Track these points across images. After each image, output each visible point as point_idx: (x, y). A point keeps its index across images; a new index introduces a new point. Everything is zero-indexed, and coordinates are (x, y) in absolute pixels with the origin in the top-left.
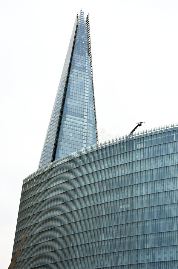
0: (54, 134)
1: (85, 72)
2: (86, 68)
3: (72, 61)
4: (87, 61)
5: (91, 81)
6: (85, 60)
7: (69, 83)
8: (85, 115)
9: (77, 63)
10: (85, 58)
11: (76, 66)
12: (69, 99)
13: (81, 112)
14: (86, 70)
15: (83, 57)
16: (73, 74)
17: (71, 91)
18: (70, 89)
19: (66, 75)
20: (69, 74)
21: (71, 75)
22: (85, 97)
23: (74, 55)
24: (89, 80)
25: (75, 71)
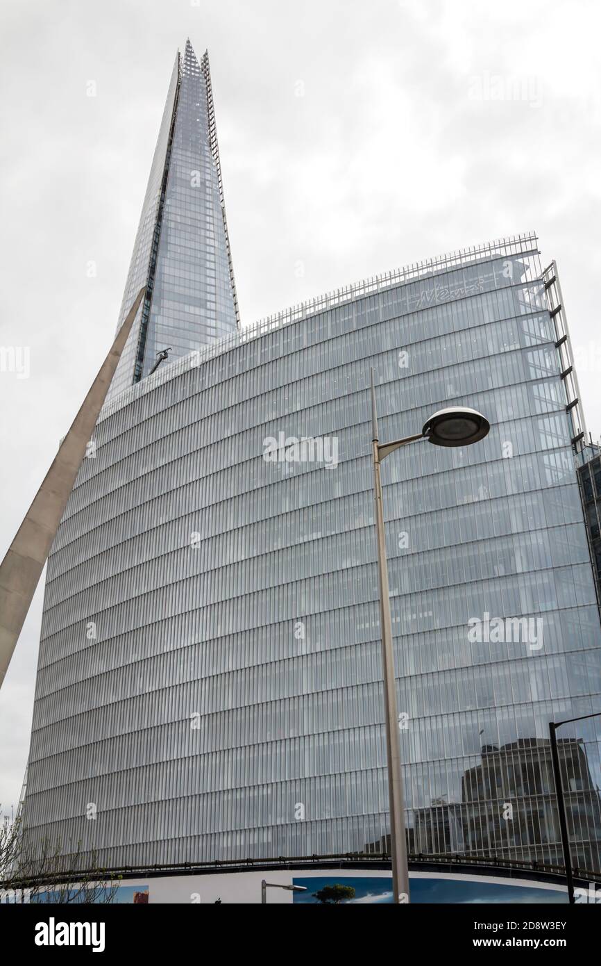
0: (132, 351)
1: (205, 193)
2: (207, 182)
3: (171, 167)
4: (208, 165)
5: (221, 216)
6: (202, 163)
7: (164, 221)
8: (210, 301)
9: (183, 171)
10: (202, 158)
11: (181, 179)
12: (166, 259)
13: (198, 294)
14: (207, 189)
15: (198, 157)
16: (174, 197)
17: (172, 240)
18: (167, 235)
19: (155, 203)
20: (162, 200)
21: (168, 202)
22: (208, 255)
23: (174, 151)
24: (215, 213)
25: (178, 189)
